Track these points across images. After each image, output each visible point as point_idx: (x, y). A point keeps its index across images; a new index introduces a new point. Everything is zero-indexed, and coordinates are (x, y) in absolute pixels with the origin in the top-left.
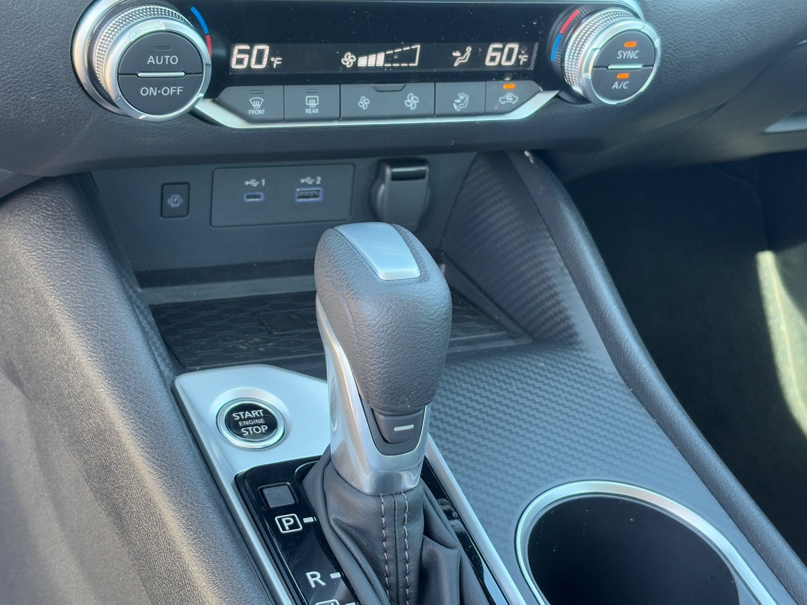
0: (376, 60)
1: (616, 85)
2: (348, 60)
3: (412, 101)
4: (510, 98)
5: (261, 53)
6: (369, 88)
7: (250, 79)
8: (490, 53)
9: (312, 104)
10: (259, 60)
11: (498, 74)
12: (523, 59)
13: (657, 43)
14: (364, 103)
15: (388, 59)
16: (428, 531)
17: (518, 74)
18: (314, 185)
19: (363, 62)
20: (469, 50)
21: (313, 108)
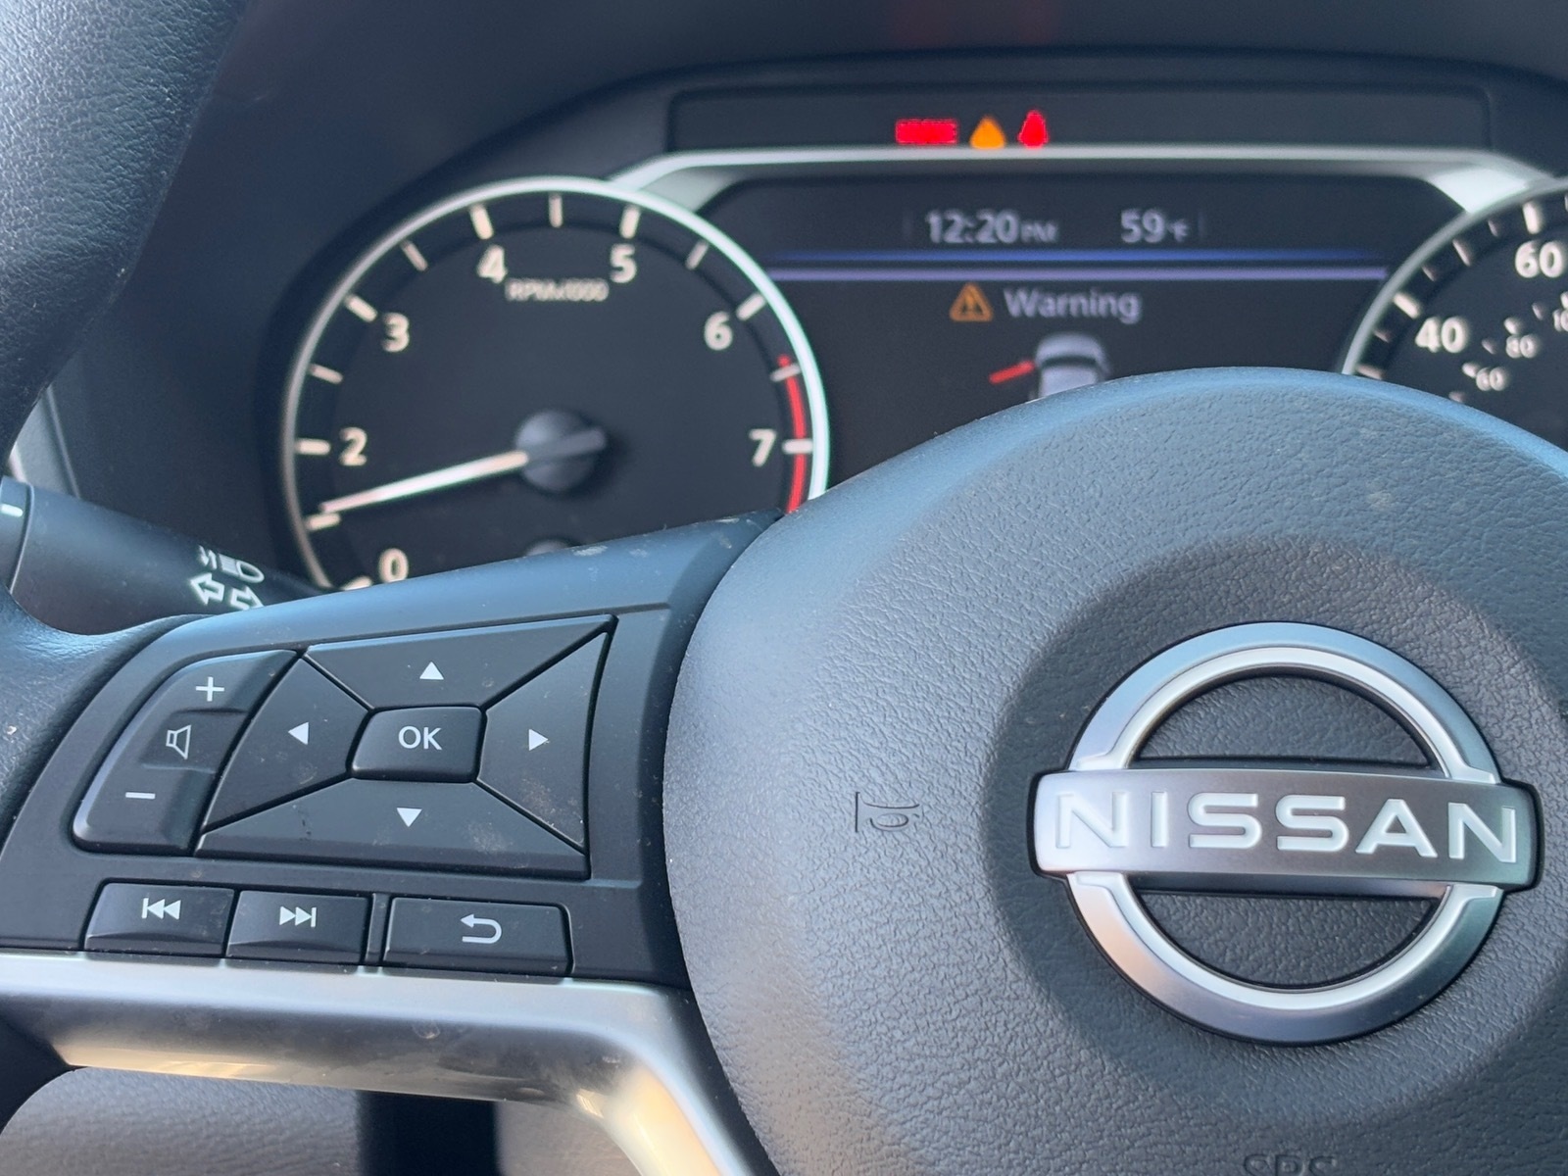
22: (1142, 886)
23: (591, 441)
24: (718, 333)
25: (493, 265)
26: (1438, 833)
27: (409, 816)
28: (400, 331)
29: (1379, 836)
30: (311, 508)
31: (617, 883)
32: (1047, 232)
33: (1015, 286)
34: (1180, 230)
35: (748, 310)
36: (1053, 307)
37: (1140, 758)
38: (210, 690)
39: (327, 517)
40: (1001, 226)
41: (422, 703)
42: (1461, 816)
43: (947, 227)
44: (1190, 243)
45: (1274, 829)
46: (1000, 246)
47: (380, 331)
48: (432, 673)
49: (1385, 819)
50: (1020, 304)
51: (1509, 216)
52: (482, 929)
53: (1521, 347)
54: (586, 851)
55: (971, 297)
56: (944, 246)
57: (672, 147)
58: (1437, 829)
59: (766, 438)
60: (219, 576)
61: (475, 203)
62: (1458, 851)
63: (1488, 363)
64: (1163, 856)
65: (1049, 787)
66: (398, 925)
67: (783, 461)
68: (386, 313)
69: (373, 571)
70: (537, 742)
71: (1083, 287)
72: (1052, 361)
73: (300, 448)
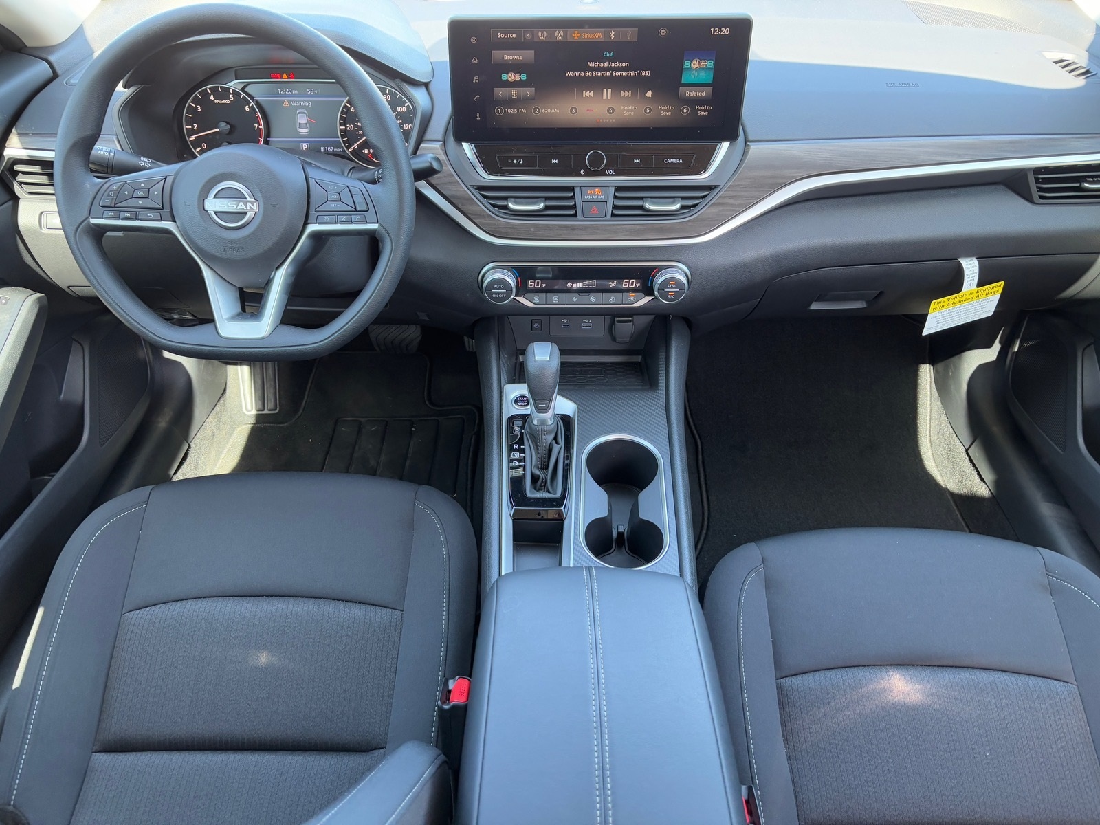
0: (580, 285)
1: (668, 296)
3: (593, 299)
4: (632, 298)
5: (538, 283)
6: (577, 294)
7: (533, 291)
8: (624, 283)
10: (538, 285)
11: (628, 290)
12: (638, 285)
14: (575, 299)
15: (584, 285)
16: (555, 438)
17: (635, 290)
18: (588, 322)
19: (575, 285)
20: (615, 282)
21: (556, 300)
22: (216, 213)
23: (229, 127)
24: (247, 109)
25: (212, 97)
26: (247, 207)
27: (140, 202)
28: (199, 108)
29: (239, 207)
30: (189, 137)
31: (167, 210)
32: (296, 92)
33: (293, 101)
34: (316, 92)
35: (251, 105)
36: (298, 104)
37: (215, 197)
38: (115, 188)
39: (192, 138)
40: (289, 90)
41: (141, 189)
42: (249, 204)
43: (281, 91)
44: (318, 94)
45: (229, 206)
46: (289, 94)
47: (197, 108)
48: (143, 185)
50: (293, 104)
52: (151, 216)
54: (163, 206)
55: (286, 102)
56: (281, 94)
57: (236, 79)
59: (256, 125)
60: (143, 161)
61: (208, 88)
62: (249, 208)
64: (217, 210)
65: (206, 200)
66: (141, 215)
67: (259, 130)
68: (196, 105)
69: (201, 147)
70: (156, 193)
71: (303, 101)
72: (299, 113)
73: (186, 127)
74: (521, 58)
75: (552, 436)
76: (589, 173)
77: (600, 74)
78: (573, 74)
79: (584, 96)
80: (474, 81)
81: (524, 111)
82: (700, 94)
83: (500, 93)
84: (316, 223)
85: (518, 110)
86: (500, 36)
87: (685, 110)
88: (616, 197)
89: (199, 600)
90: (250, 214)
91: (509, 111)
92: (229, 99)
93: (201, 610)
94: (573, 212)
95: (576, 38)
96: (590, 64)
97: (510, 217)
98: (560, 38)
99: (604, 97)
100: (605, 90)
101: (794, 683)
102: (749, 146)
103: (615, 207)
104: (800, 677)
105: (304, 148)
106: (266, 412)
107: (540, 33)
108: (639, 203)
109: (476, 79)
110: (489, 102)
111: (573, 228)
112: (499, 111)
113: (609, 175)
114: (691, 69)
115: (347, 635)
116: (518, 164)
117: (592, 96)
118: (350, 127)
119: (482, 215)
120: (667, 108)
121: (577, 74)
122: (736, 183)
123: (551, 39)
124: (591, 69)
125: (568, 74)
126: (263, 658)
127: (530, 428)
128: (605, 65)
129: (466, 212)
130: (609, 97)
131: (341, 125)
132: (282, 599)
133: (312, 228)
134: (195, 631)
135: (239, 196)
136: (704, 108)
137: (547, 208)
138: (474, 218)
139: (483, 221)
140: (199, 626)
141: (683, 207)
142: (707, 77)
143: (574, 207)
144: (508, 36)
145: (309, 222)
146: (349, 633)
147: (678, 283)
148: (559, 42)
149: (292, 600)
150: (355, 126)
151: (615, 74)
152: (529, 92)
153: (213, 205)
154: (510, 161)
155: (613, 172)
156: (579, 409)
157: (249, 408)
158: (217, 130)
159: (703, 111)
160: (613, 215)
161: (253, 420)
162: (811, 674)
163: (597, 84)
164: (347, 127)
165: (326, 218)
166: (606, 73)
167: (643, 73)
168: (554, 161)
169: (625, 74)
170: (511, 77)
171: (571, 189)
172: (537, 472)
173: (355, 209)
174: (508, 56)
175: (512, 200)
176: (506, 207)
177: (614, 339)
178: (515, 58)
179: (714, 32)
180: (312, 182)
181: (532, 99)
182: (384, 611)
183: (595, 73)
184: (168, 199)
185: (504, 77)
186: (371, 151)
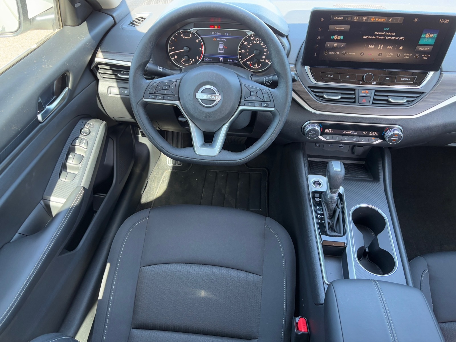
0: (350, 132)
1: (393, 141)
2: (344, 132)
3: (355, 139)
4: (373, 140)
5: (330, 130)
6: (347, 136)
7: (327, 134)
8: (370, 133)
9: (337, 138)
10: (330, 131)
11: (372, 136)
12: (377, 134)
13: (402, 135)
14: (346, 139)
15: (351, 132)
16: (337, 205)
17: (375, 136)
19: (347, 133)
20: (366, 132)
21: (337, 139)
22: (201, 99)
23: (188, 49)
24: (197, 41)
25: (182, 35)
26: (215, 98)
27: (165, 92)
28: (176, 40)
29: (212, 98)
30: (170, 53)
31: (177, 96)
32: (220, 34)
33: (218, 38)
34: (229, 34)
35: (199, 40)
36: (220, 40)
37: (201, 92)
38: (155, 85)
39: (171, 53)
40: (217, 33)
41: (166, 85)
42: (217, 96)
43: (213, 33)
44: (230, 35)
45: (207, 97)
46: (217, 35)
47: (175, 40)
48: (167, 84)
49: (213, 97)
50: (218, 39)
51: (251, 35)
52: (169, 98)
53: (251, 44)
54: (175, 94)
55: (215, 38)
56: (213, 35)
57: (194, 28)
58: (215, 97)
59: (201, 49)
60: (160, 68)
61: (181, 31)
63: (249, 45)
64: (202, 98)
65: (197, 94)
66: (165, 98)
67: (202, 51)
68: (175, 38)
69: (175, 57)
70: (172, 88)
71: (222, 38)
72: (220, 44)
73: (169, 48)
74: (343, 29)
75: (336, 204)
76: (364, 83)
77: (380, 38)
78: (366, 37)
79: (369, 47)
80: (317, 39)
81: (338, 53)
82: (426, 49)
83: (328, 44)
84: (244, 105)
85: (335, 53)
86: (335, 18)
87: (417, 56)
88: (375, 95)
89: (174, 264)
90: (217, 101)
91: (331, 53)
92: (189, 36)
93: (175, 269)
94: (353, 101)
95: (372, 21)
96: (376, 33)
97: (323, 101)
98: (364, 20)
99: (379, 48)
100: (380, 45)
101: (444, 327)
102: (442, 74)
103: (374, 99)
104: (447, 324)
105: (220, 59)
106: (177, 165)
107: (355, 17)
108: (386, 98)
109: (319, 38)
110: (323, 48)
111: (354, 108)
112: (326, 53)
113: (373, 85)
114: (425, 37)
115: (239, 286)
116: (330, 77)
117: (373, 48)
118: (243, 51)
119: (311, 100)
120: (408, 55)
121: (368, 37)
122: (435, 92)
123: (360, 21)
124: (376, 35)
125: (364, 37)
126: (203, 294)
127: (325, 199)
128: (383, 33)
129: (303, 98)
130: (381, 49)
131: (239, 50)
132: (210, 266)
133: (241, 108)
134: (173, 279)
135: (212, 92)
136: (426, 56)
137: (342, 98)
138: (307, 101)
139: (311, 103)
140: (174, 276)
141: (407, 101)
142: (432, 42)
143: (355, 98)
144: (339, 18)
145: (241, 105)
146: (240, 285)
147: (399, 135)
148: (364, 22)
149: (214, 267)
150: (245, 51)
151: (387, 38)
152: (343, 44)
153: (200, 96)
154: (327, 76)
155: (375, 83)
156: (344, 190)
157: (170, 163)
158: (183, 50)
159: (425, 57)
160: (373, 103)
161: (171, 168)
162: (452, 323)
163: (376, 42)
164: (241, 51)
165: (249, 104)
166: (383, 38)
167: (401, 38)
168: (348, 77)
169: (392, 38)
170: (336, 37)
171: (354, 90)
172: (329, 221)
173: (264, 100)
174: (336, 28)
175: (326, 93)
176: (322, 97)
177: (353, 153)
178: (340, 29)
179: (441, 22)
180: (243, 86)
181: (343, 48)
182: (255, 275)
183: (378, 37)
184: (177, 91)
185: (332, 37)
186: (251, 62)
